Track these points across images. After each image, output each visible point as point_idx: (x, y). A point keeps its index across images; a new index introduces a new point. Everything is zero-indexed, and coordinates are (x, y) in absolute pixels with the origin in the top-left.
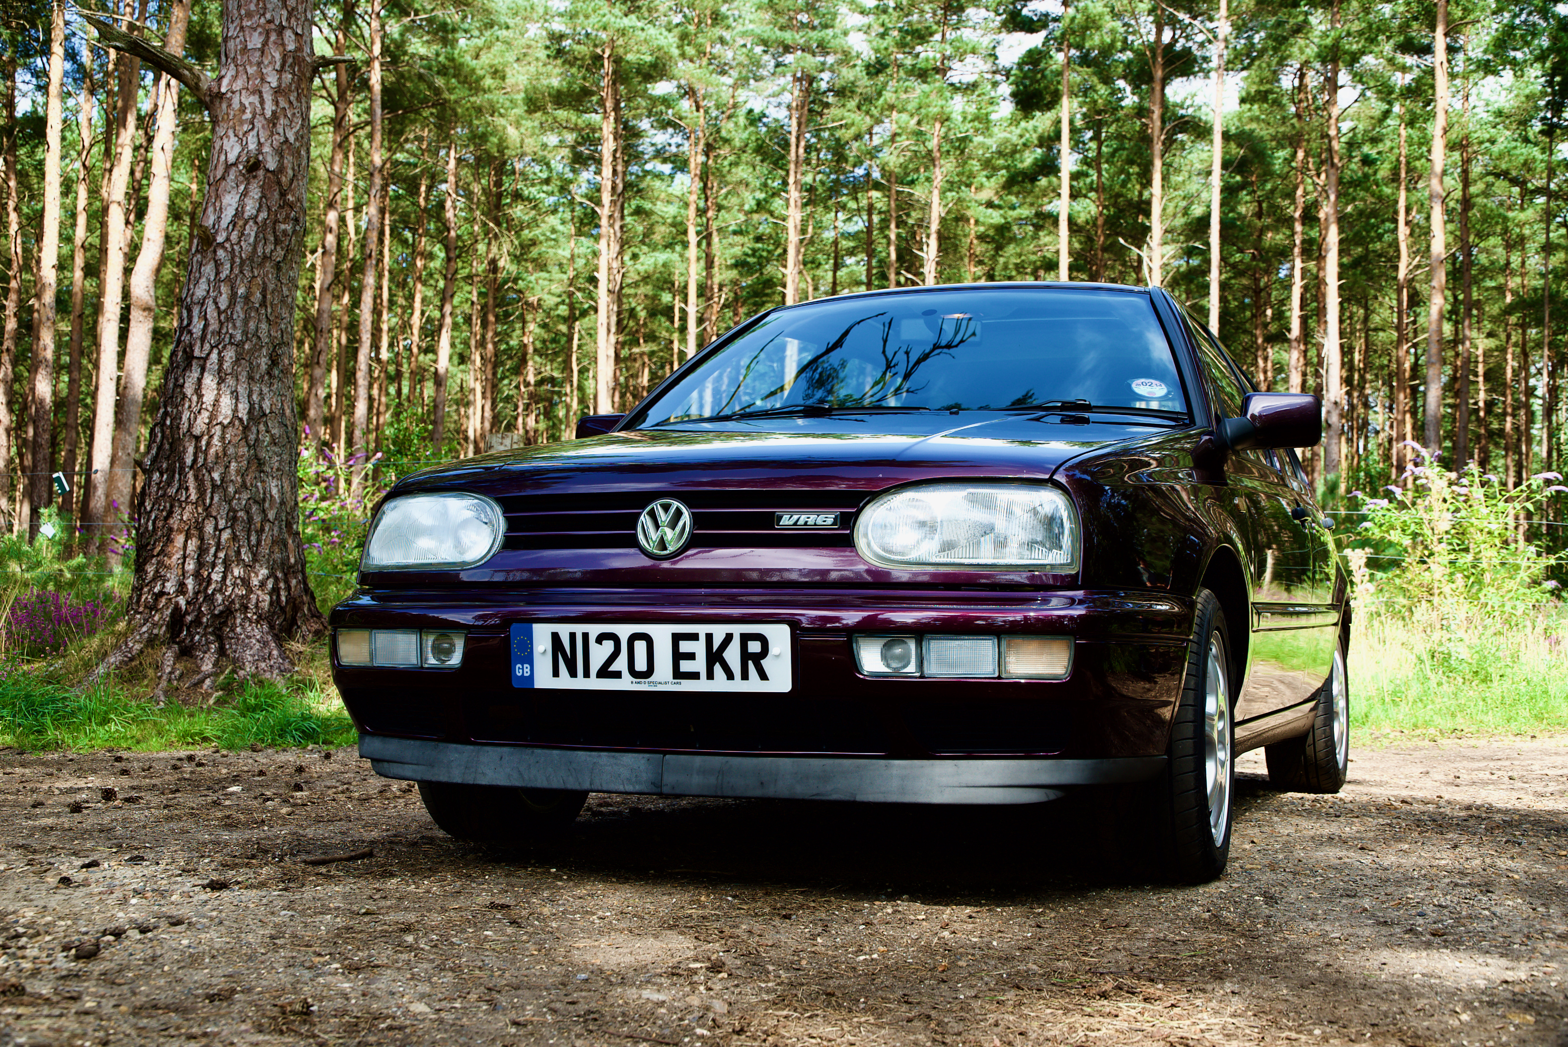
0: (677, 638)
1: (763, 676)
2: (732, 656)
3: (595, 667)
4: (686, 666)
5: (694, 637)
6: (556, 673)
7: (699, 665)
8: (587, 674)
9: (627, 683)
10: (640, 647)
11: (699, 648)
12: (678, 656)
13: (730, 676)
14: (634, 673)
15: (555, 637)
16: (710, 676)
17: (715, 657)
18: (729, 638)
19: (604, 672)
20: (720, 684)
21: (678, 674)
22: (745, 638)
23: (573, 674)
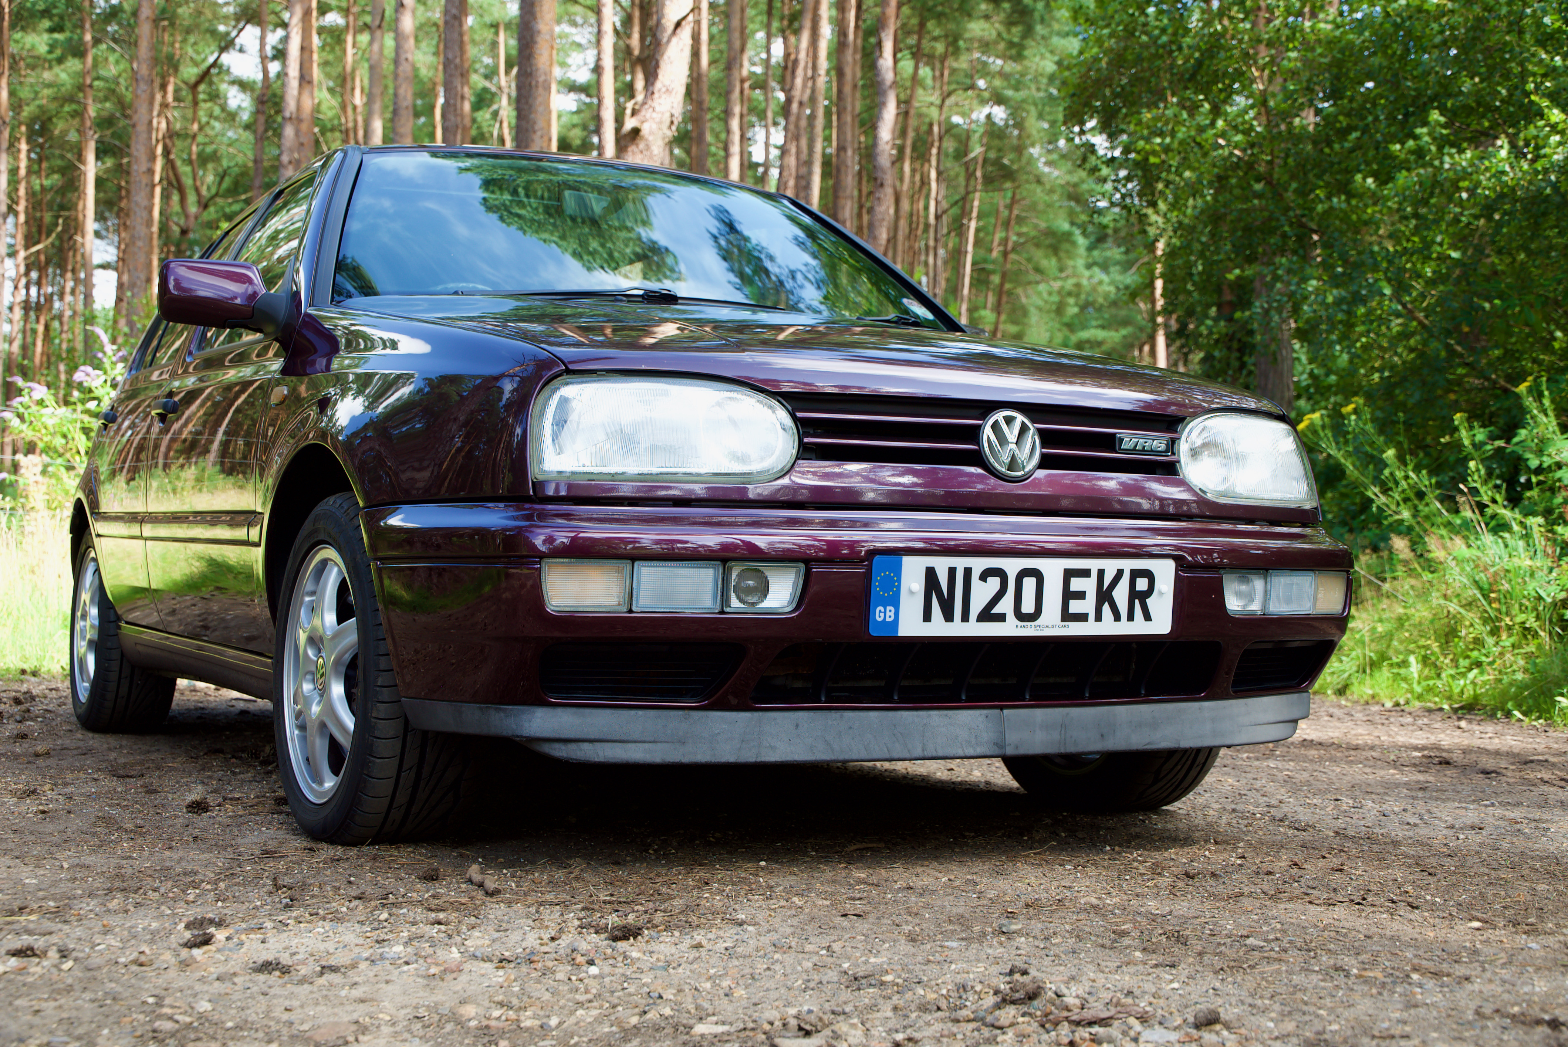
0: (1069, 574)
1: (1147, 617)
2: (1121, 595)
3: (976, 607)
4: (1075, 607)
5: (1086, 573)
6: (927, 617)
7: (1087, 606)
8: (965, 618)
9: (1011, 628)
10: (1029, 583)
11: (1088, 585)
12: (1069, 595)
13: (1117, 618)
14: (1020, 616)
15: (931, 573)
16: (1098, 618)
17: (1104, 596)
18: (1120, 573)
19: (986, 615)
20: (1108, 627)
21: (1067, 616)
22: (1136, 574)
23: (948, 617)
